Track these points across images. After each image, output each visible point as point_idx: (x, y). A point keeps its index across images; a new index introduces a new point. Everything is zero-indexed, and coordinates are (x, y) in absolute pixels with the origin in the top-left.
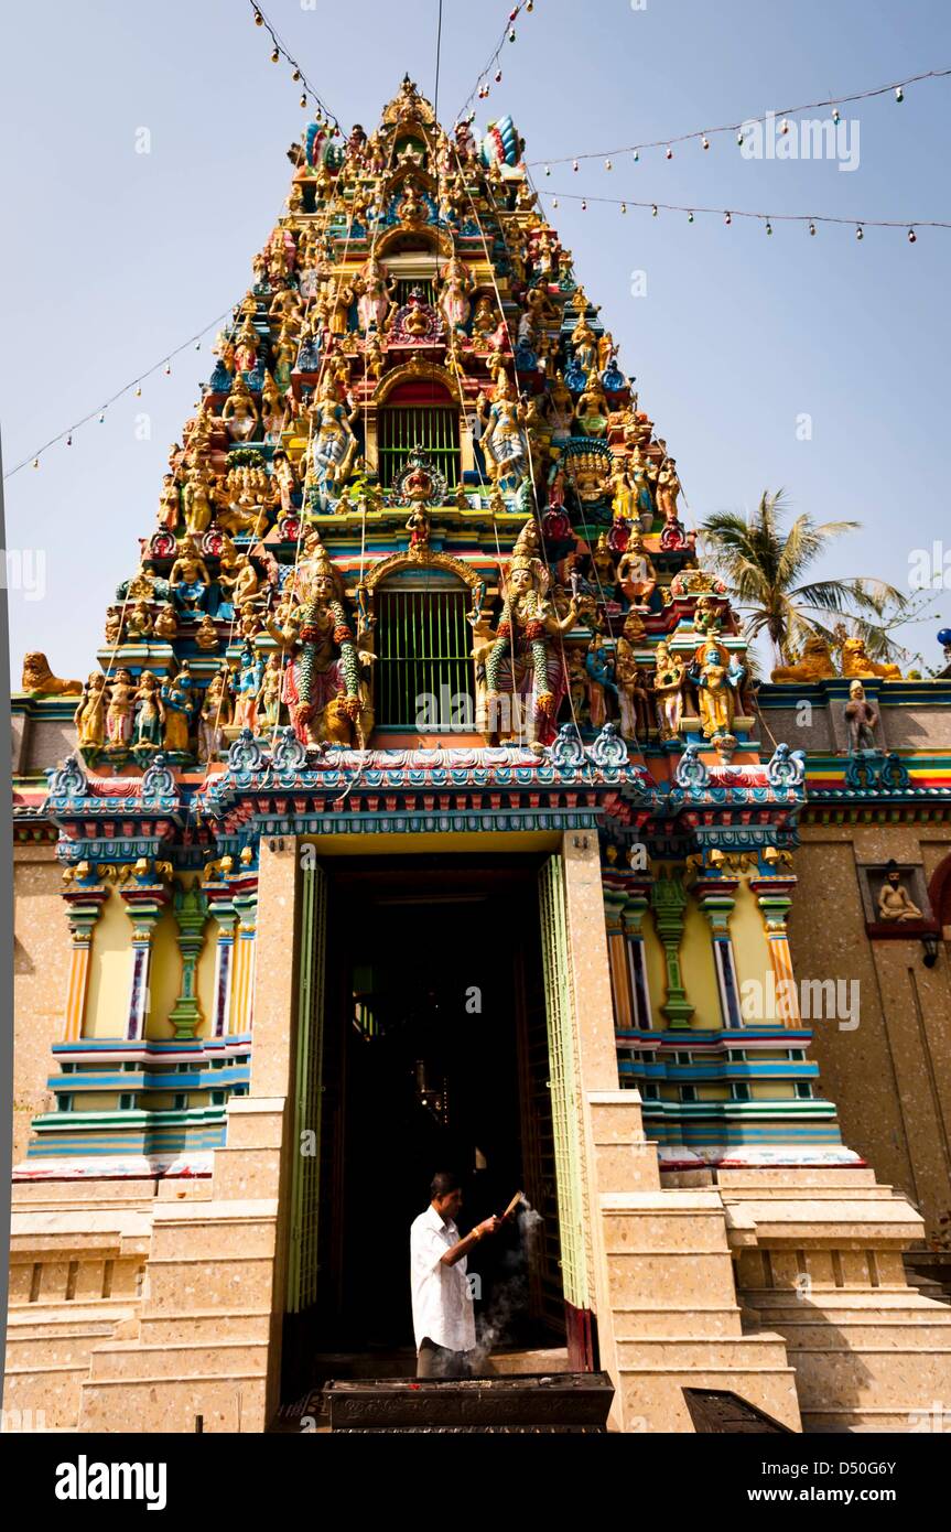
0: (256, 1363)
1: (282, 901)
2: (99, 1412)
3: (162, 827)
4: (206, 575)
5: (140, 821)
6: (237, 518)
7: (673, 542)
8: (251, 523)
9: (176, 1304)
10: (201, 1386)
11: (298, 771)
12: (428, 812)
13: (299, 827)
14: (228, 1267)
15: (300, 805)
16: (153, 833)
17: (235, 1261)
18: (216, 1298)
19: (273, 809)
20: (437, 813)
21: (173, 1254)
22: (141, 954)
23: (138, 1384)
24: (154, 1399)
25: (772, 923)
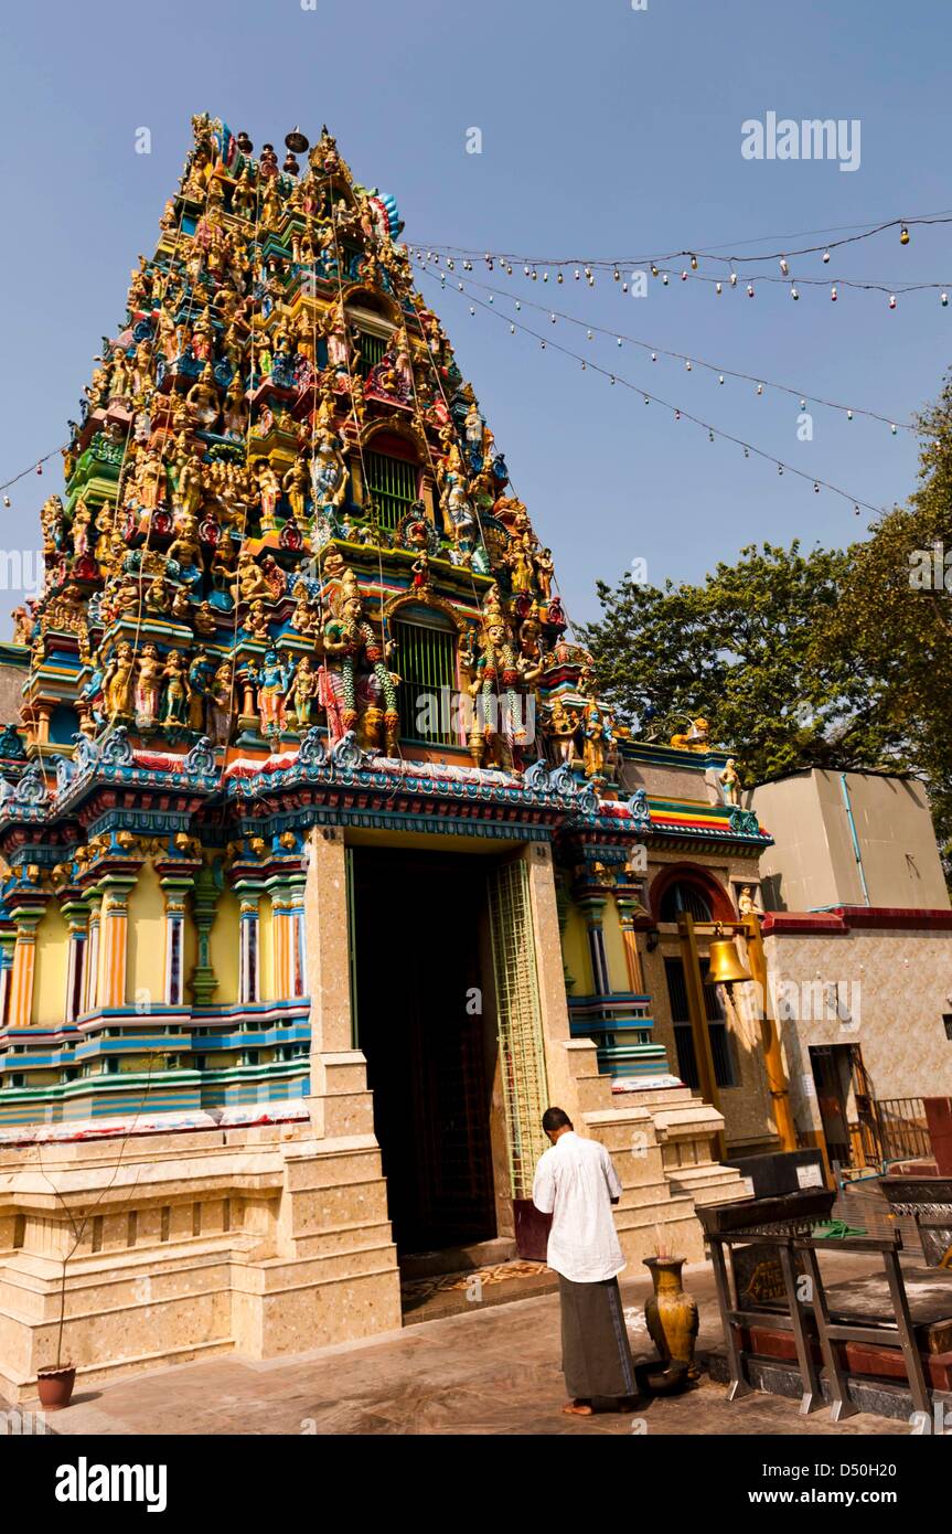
0: (389, 1260)
1: (337, 884)
2: (277, 1315)
3: (196, 804)
4: (201, 561)
5: (175, 796)
6: (224, 510)
7: (556, 618)
8: (235, 519)
9: (317, 1223)
10: (353, 1283)
11: (355, 771)
12: (440, 817)
13: (345, 820)
14: (354, 1190)
15: (349, 800)
16: (186, 810)
17: (358, 1184)
18: (347, 1215)
19: (326, 802)
20: (447, 819)
21: (306, 1184)
22: (177, 924)
23: (304, 1289)
24: (319, 1298)
25: (625, 918)
